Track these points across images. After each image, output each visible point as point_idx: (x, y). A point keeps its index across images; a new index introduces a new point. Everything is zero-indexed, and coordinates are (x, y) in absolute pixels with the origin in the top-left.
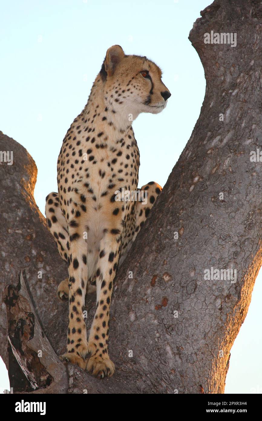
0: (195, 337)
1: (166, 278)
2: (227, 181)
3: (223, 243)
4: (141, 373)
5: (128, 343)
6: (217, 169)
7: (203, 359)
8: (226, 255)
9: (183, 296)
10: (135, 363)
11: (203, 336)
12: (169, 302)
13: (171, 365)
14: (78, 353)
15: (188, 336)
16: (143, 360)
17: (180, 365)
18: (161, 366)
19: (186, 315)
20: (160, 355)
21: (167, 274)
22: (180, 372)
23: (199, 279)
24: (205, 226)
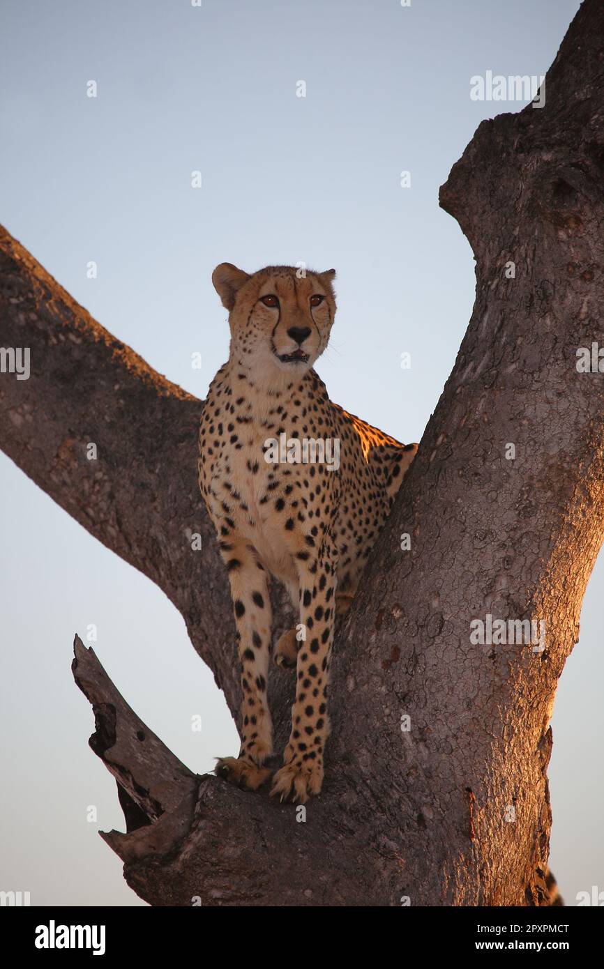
0: (451, 709)
1: (397, 614)
2: (481, 440)
3: (482, 545)
4: (356, 778)
5: (342, 728)
6: (467, 420)
7: (469, 744)
8: (488, 566)
9: (422, 641)
10: (349, 764)
11: (465, 706)
12: (402, 654)
13: (410, 759)
14: (250, 758)
15: (436, 709)
16: (364, 757)
17: (426, 758)
18: (392, 763)
19: (430, 674)
20: (392, 744)
21: (397, 606)
22: (425, 770)
23: (446, 610)
24: (450, 519)
